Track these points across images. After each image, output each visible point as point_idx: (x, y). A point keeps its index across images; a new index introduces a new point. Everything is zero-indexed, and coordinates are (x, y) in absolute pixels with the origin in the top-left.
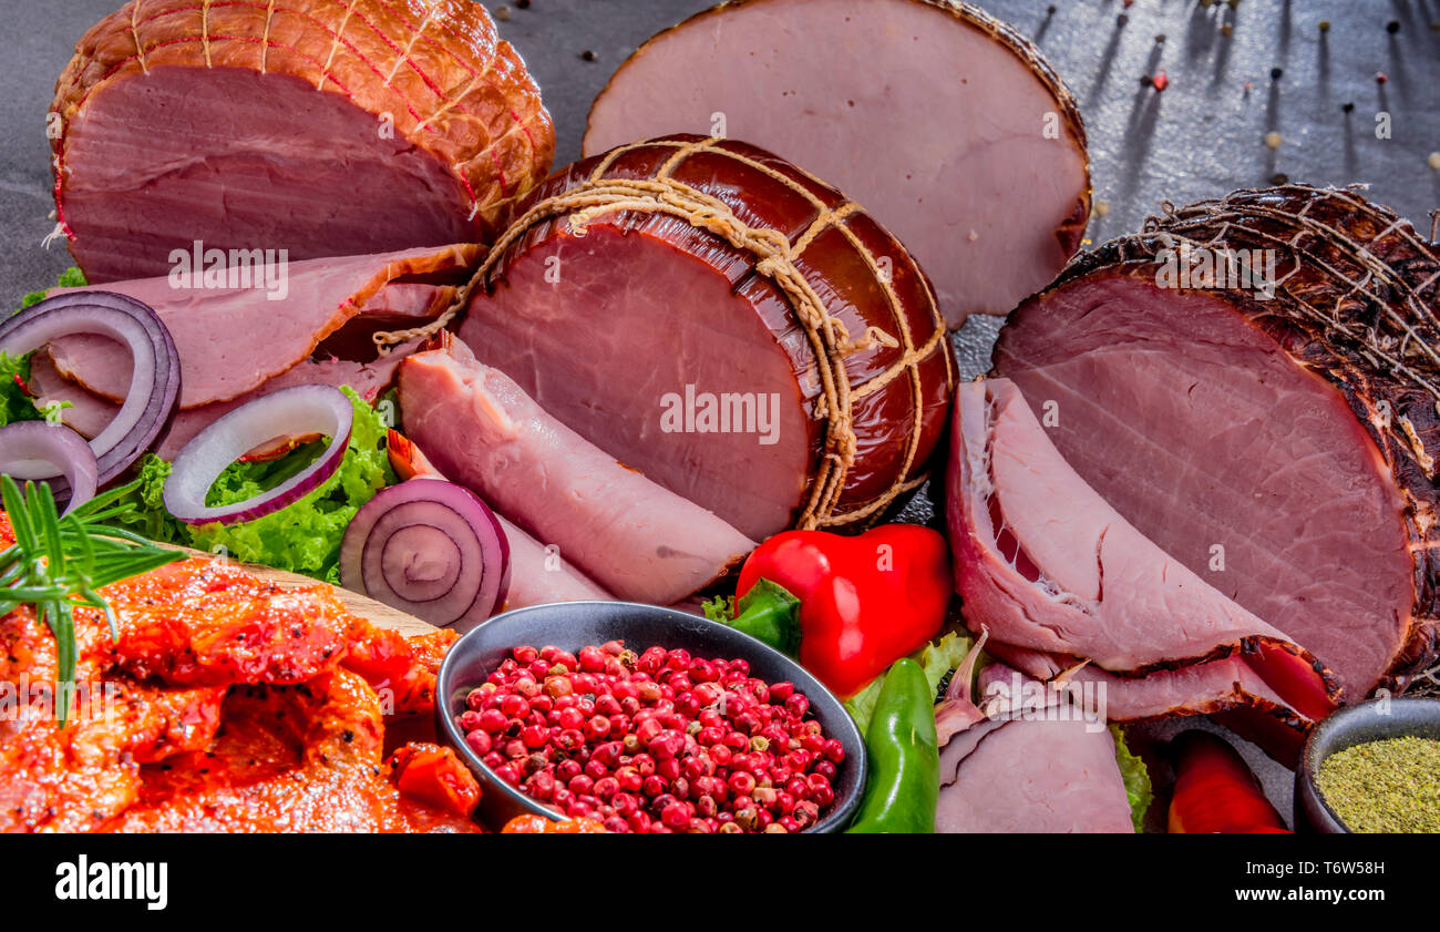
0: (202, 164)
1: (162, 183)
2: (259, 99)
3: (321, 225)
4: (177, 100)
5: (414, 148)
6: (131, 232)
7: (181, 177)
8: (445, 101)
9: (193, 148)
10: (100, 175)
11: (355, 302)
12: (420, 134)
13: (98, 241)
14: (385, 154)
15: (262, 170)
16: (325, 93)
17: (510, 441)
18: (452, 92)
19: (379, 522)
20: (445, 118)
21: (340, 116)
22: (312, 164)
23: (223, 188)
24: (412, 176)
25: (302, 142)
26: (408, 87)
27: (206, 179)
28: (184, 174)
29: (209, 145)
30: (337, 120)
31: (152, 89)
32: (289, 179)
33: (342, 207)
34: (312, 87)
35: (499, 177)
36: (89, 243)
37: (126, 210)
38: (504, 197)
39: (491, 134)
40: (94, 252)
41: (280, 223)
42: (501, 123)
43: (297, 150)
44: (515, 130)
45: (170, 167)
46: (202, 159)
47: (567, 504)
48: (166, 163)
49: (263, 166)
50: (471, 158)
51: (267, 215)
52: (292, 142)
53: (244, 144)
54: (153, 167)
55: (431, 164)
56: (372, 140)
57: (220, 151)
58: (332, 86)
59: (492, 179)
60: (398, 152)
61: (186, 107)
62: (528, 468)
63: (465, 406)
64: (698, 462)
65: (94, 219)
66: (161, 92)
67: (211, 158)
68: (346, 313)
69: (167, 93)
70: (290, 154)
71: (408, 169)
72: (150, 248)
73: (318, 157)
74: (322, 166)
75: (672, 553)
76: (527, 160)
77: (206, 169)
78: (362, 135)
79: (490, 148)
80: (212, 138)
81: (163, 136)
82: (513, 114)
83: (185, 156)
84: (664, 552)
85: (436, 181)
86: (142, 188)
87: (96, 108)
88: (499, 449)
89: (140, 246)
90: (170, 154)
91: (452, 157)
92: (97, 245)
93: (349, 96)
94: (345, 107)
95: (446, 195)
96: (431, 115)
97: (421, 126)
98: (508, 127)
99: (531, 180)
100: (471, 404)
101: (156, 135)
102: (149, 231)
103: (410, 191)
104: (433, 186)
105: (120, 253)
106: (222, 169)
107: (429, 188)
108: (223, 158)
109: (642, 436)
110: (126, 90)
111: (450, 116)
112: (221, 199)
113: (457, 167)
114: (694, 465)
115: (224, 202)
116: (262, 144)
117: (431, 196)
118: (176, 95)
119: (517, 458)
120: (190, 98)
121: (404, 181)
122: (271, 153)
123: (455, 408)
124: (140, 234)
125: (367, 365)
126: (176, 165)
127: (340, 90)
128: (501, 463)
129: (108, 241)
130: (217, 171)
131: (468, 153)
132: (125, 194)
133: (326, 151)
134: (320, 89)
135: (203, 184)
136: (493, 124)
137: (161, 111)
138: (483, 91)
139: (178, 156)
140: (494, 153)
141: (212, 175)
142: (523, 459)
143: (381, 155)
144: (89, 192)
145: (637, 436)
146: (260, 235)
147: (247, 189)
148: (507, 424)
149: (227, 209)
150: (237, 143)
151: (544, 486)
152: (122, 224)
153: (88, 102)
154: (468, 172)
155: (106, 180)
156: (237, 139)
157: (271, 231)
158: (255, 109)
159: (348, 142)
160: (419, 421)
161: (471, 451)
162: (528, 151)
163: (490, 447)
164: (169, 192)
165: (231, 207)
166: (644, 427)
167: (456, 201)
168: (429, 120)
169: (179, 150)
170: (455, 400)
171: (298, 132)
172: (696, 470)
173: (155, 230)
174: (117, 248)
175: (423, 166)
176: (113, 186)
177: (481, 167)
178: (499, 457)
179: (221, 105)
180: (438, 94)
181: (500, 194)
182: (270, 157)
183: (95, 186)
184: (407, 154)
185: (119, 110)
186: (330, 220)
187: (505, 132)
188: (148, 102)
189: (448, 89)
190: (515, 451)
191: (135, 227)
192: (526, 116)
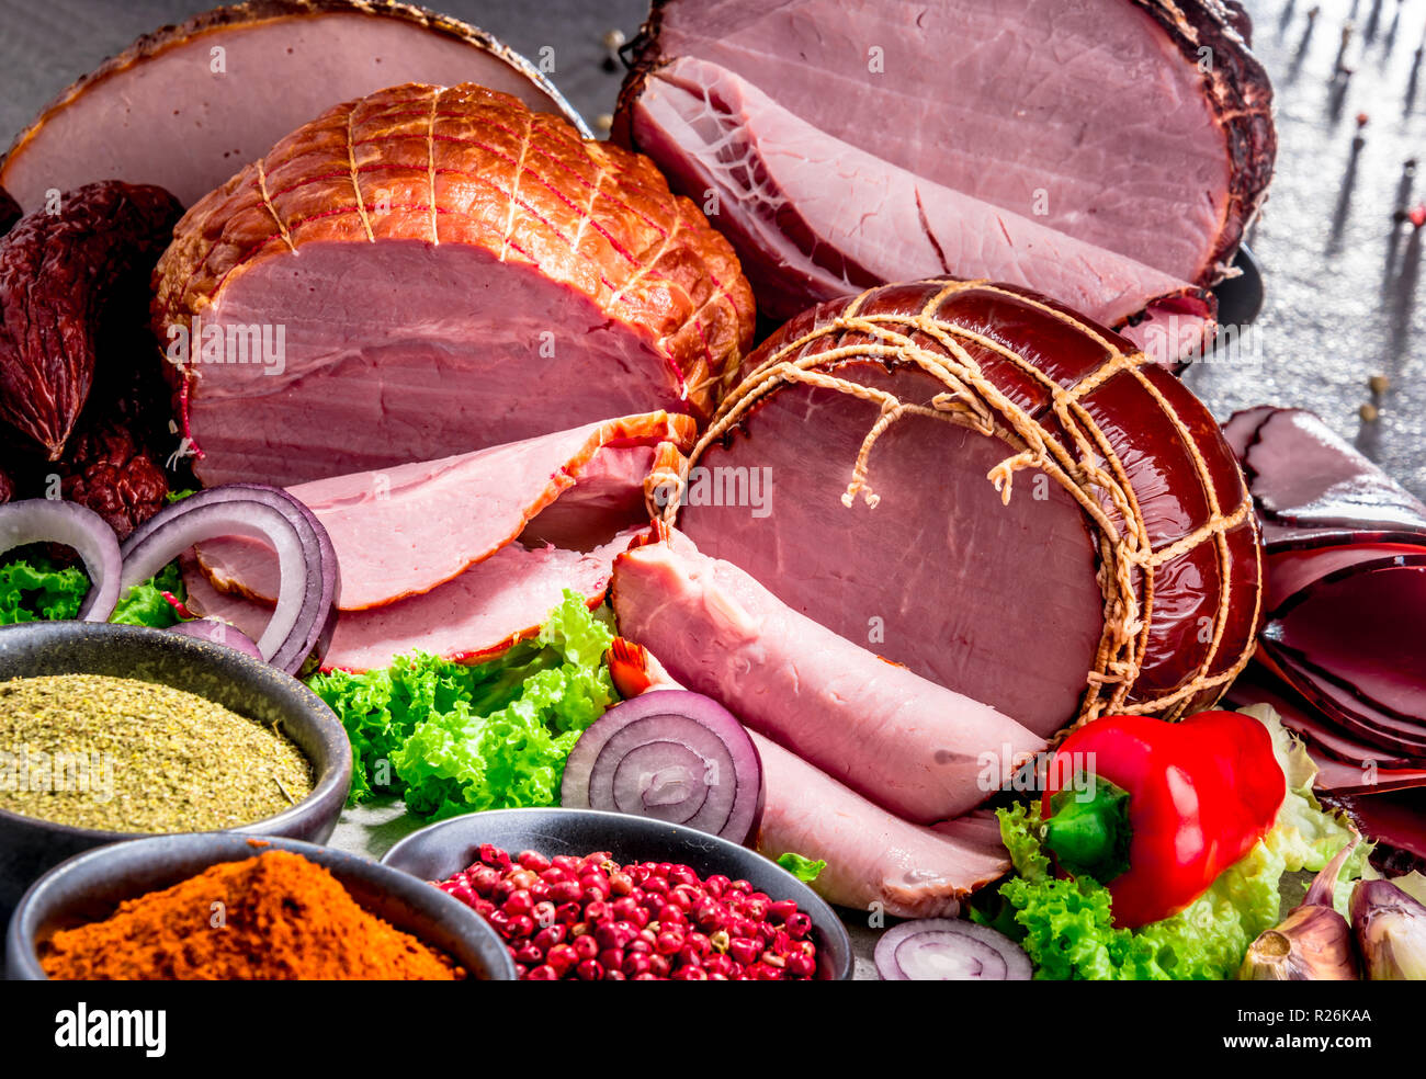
0: (356, 357)
1: (309, 383)
2: (428, 275)
3: (496, 422)
4: (329, 283)
5: (611, 322)
6: (269, 444)
7: (331, 375)
8: (637, 266)
9: (347, 340)
10: (233, 378)
11: (569, 470)
12: (616, 307)
13: (229, 456)
14: (576, 332)
15: (429, 360)
16: (510, 265)
17: (751, 640)
18: (643, 256)
19: (608, 744)
20: (641, 286)
21: (523, 291)
22: (489, 349)
23: (381, 384)
24: (608, 356)
25: (478, 324)
26: (598, 252)
27: (361, 375)
28: (336, 371)
29: (365, 335)
30: (521, 296)
31: (301, 272)
32: (461, 369)
33: (524, 399)
34: (492, 258)
35: (705, 353)
36: (218, 461)
37: (263, 418)
38: (711, 375)
39: (693, 303)
40: (224, 472)
41: (448, 422)
42: (702, 289)
43: (471, 334)
44: (716, 297)
45: (318, 363)
46: (357, 352)
47: (825, 709)
48: (314, 359)
49: (430, 356)
50: (675, 332)
51: (433, 414)
52: (465, 324)
53: (409, 330)
54: (297, 364)
55: (630, 339)
56: (562, 317)
57: (380, 341)
58: (515, 255)
59: (696, 356)
60: (592, 329)
61: (341, 291)
62: (774, 670)
63: (694, 604)
64: (969, 640)
65: (225, 432)
66: (311, 275)
67: (368, 350)
68: (558, 483)
69: (318, 275)
70: (463, 339)
71: (603, 349)
72: (290, 463)
73: (496, 341)
74: (501, 351)
75: (953, 757)
76: (733, 332)
77: (362, 362)
78: (549, 311)
79: (693, 319)
80: (370, 325)
81: (311, 327)
82: (713, 278)
83: (336, 349)
84: (942, 757)
85: (636, 362)
86: (285, 390)
87: (231, 298)
88: (739, 652)
89: (279, 461)
90: (319, 348)
91: (656, 331)
92: (228, 463)
93: (537, 266)
94: (530, 279)
95: (648, 377)
96: (626, 284)
97: (617, 295)
98: (709, 294)
99: (738, 355)
100: (702, 603)
101: (302, 327)
102: (290, 441)
103: (605, 374)
104: (632, 367)
105: (255, 471)
106: (381, 361)
107: (627, 370)
108: (383, 349)
109: (903, 610)
110: (269, 275)
111: (648, 284)
112: (379, 396)
113: (661, 343)
114: (965, 643)
115: (382, 402)
116: (429, 329)
117: (631, 380)
118: (329, 277)
119: (762, 659)
120: (347, 280)
121: (597, 362)
122: (441, 340)
123: (682, 609)
124: (280, 445)
125: (587, 555)
126: (327, 361)
127: (526, 259)
128: (742, 668)
129: (241, 456)
130: (375, 364)
131: (672, 326)
132: (263, 398)
133: (506, 333)
134: (502, 259)
135: (358, 382)
136: (693, 291)
137: (310, 297)
138: (678, 253)
139: (328, 350)
140: (697, 324)
141: (369, 369)
142: (768, 660)
143: (571, 334)
144: (221, 399)
145: (897, 611)
146: (424, 438)
147: (410, 384)
148: (747, 622)
149: (385, 410)
150: (399, 329)
151: (796, 690)
152: (259, 435)
153: (222, 292)
154: (673, 348)
155: (242, 384)
156: (400, 325)
157: (439, 431)
158: (422, 288)
159: (532, 321)
160: (639, 629)
161: (706, 658)
162: (733, 321)
163: (728, 650)
164: (317, 393)
165: (390, 407)
166: (906, 600)
167: (659, 383)
168: (624, 290)
169: (330, 343)
170: (682, 599)
171: (474, 312)
172: (966, 649)
173: (299, 440)
174: (252, 464)
175: (621, 344)
176: (250, 390)
177: (686, 341)
178: (739, 661)
179: (382, 285)
180: (629, 258)
181: (707, 372)
182: (439, 344)
183: (229, 391)
184: (603, 331)
185: (259, 300)
186: (508, 415)
187: (707, 299)
188: (295, 288)
189: (638, 253)
190: (756, 650)
191: (274, 439)
192: (727, 281)
